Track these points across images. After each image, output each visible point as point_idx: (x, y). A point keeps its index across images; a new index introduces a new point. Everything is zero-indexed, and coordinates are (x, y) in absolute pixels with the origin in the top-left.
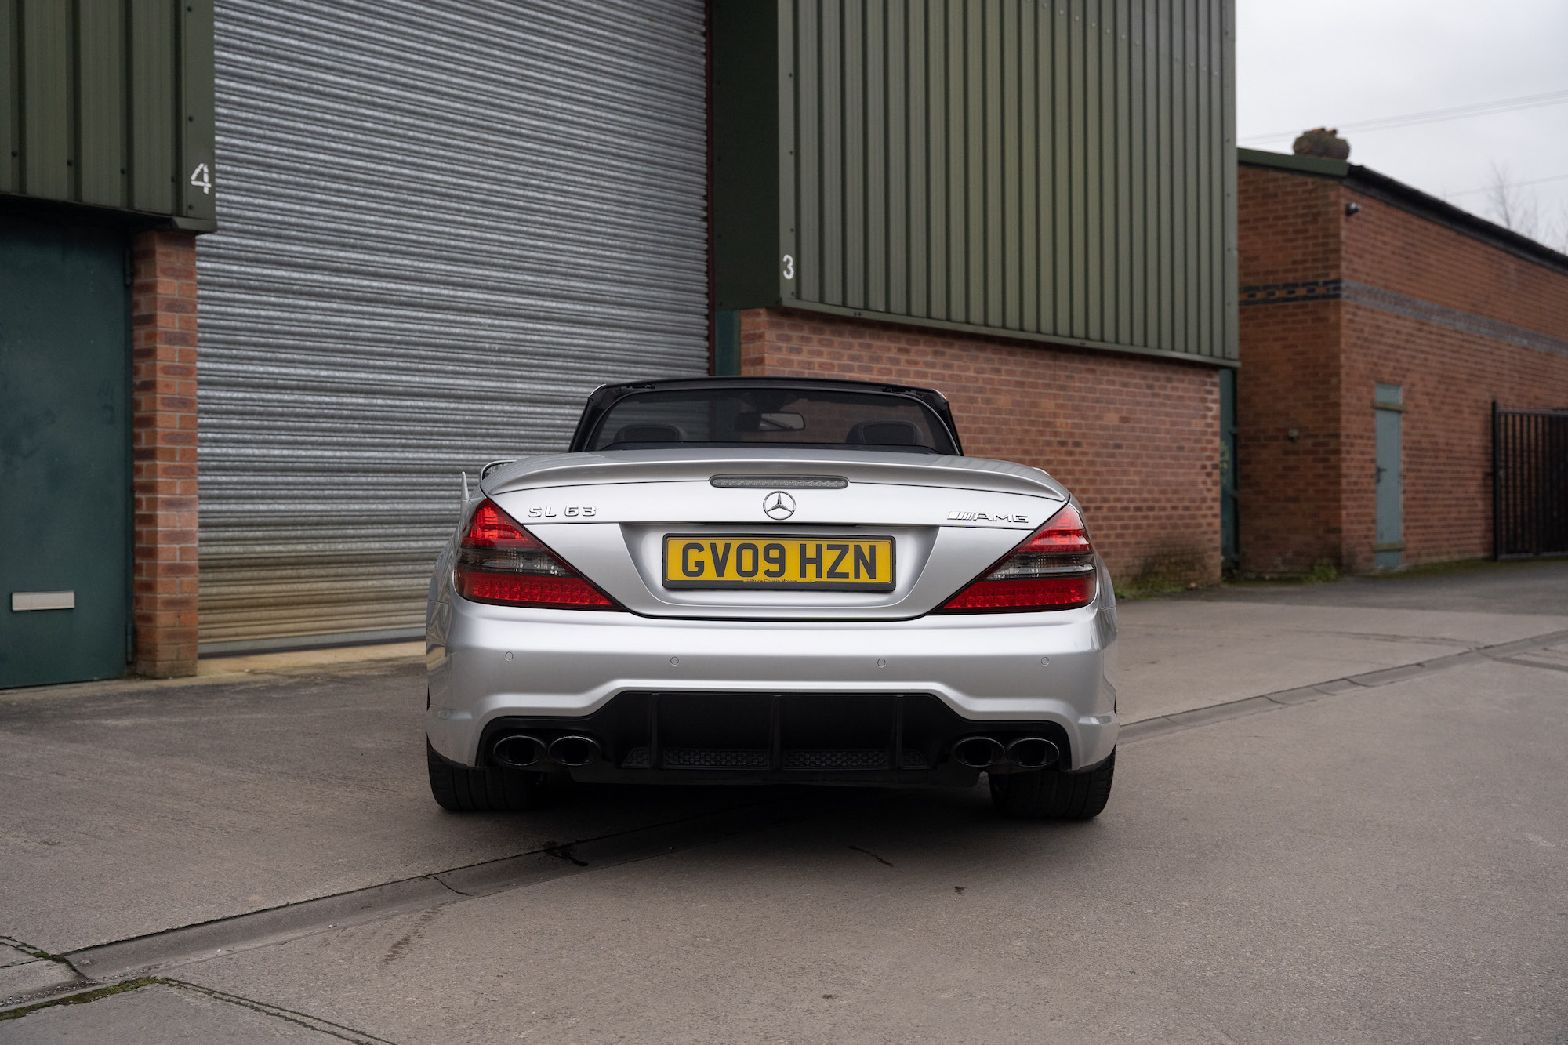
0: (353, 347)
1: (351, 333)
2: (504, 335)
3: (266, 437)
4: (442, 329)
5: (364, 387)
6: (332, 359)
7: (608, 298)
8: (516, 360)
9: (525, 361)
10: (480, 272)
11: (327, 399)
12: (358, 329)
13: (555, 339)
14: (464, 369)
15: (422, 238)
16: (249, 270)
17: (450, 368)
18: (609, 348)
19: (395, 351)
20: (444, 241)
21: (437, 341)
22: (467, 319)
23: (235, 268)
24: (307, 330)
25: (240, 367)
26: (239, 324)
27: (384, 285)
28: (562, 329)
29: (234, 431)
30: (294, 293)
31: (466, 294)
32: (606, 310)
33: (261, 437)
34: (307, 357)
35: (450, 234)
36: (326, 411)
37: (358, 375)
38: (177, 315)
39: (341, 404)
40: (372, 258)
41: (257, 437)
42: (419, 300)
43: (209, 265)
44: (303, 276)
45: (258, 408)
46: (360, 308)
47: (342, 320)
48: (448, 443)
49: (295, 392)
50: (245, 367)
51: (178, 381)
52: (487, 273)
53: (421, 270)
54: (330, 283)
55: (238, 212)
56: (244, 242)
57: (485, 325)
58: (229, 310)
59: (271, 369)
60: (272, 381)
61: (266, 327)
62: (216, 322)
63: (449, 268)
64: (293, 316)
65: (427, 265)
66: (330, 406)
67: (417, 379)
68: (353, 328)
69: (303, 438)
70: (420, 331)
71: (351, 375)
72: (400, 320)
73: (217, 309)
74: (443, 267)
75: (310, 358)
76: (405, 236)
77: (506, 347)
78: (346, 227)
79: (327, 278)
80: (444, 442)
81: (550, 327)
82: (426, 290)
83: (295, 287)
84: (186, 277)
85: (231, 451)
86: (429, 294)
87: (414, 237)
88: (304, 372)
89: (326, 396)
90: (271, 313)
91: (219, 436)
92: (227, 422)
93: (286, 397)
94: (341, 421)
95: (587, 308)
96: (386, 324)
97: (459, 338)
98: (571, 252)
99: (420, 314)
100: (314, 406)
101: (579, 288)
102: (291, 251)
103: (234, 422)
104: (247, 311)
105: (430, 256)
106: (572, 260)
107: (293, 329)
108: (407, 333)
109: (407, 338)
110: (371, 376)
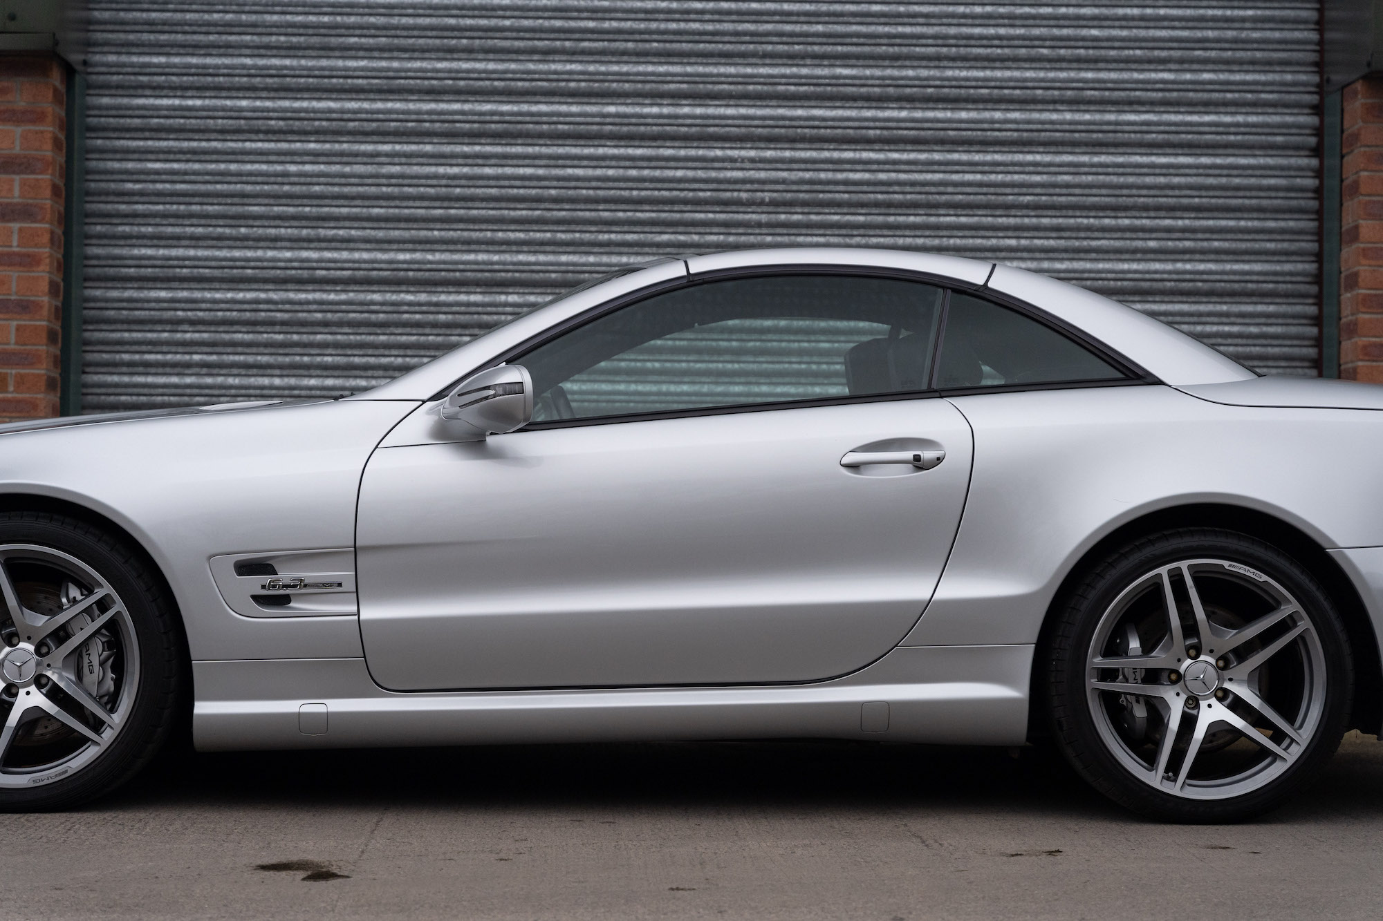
0: (462, 212)
1: (458, 190)
2: (785, 174)
3: (297, 358)
4: (646, 172)
5: (479, 275)
6: (423, 233)
7: (1039, 92)
8: (813, 217)
9: (836, 218)
10: (732, 70)
11: (410, 297)
12: (471, 183)
13: (903, 176)
14: (696, 238)
15: (606, 25)
16: (268, 104)
17: (665, 237)
18: (1042, 185)
19: (548, 214)
20: (654, 25)
21: (635, 193)
22: (701, 152)
23: (244, 103)
24: (373, 189)
25: (250, 254)
26: (249, 188)
27: (525, 108)
28: (923, 156)
29: (240, 349)
30: (350, 133)
31: (699, 111)
32: (1036, 116)
33: (287, 359)
34: (373, 233)
35: (670, 11)
36: (406, 316)
37: (472, 257)
38: (17, 178)
39: (437, 304)
40: (500, 66)
41: (280, 359)
42: (595, 128)
43: (198, 103)
44: (366, 105)
45: (279, 315)
46: (477, 148)
47: (441, 170)
48: (657, 365)
49: (351, 288)
50: (260, 253)
51: (16, 274)
52: (749, 70)
53: (604, 77)
54: (419, 112)
55: (253, 18)
56: (261, 62)
57: (743, 160)
58: (233, 167)
59: (305, 254)
60: (305, 274)
61: (297, 189)
62: (210, 187)
63: (662, 69)
64: (347, 169)
65: (615, 68)
66: (413, 309)
67: (591, 259)
68: (463, 182)
69: (364, 360)
70: (598, 179)
71: (456, 257)
72: (560, 162)
73: (212, 166)
74: (650, 68)
75: (380, 234)
76: (572, 24)
77: (789, 196)
78: (452, 21)
79: (411, 106)
80: (649, 365)
81: (895, 156)
82: (612, 109)
83: (351, 124)
84: (33, 122)
85: (231, 381)
86: (617, 115)
87: (591, 24)
88: (365, 256)
89: (408, 292)
90: (308, 168)
91: (214, 358)
92: (226, 337)
93: (332, 297)
94: (435, 331)
95: (987, 115)
96: (529, 171)
97: (682, 186)
98: (953, 16)
99: (601, 151)
100: (384, 308)
101: (967, 79)
102: (347, 69)
103: (239, 336)
104: (264, 167)
105: (624, 53)
106: (953, 31)
107: (346, 190)
108: (573, 184)
109: (571, 192)
110: (496, 258)
